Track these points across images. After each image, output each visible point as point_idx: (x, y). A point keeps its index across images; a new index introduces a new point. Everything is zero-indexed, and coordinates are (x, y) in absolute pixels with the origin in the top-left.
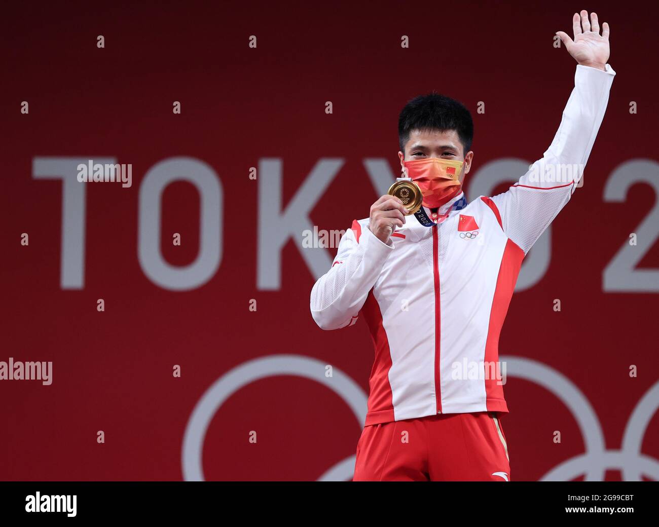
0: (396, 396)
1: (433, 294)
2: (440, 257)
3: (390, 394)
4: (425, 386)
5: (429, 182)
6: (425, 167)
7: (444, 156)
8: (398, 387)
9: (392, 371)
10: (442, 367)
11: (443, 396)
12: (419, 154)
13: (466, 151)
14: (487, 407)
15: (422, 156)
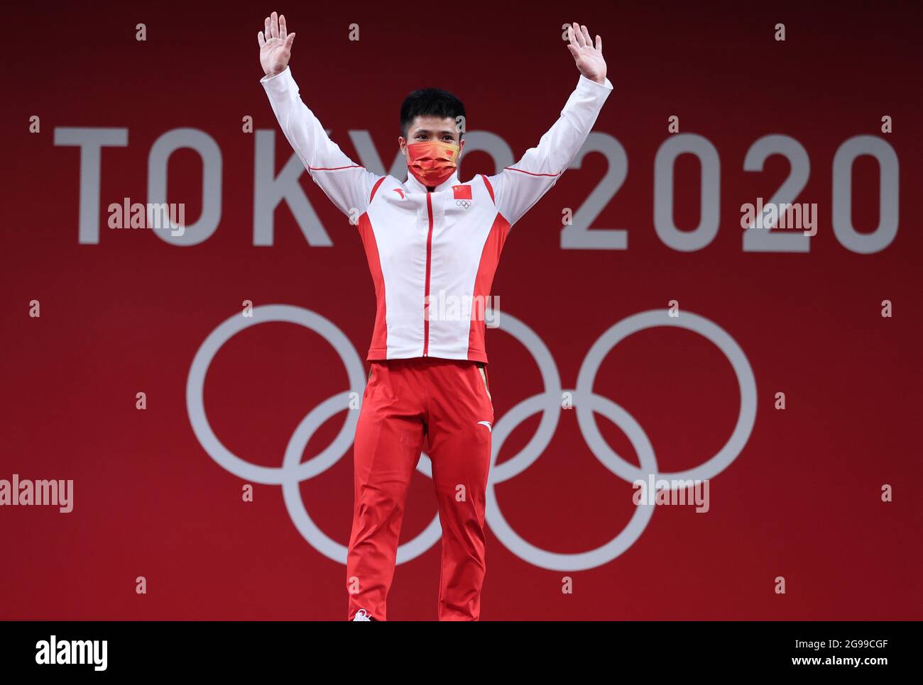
2: (434, 221)
5: (430, 161)
6: (428, 149)
7: (444, 139)
12: (423, 137)
14: (469, 357)
15: (425, 139)
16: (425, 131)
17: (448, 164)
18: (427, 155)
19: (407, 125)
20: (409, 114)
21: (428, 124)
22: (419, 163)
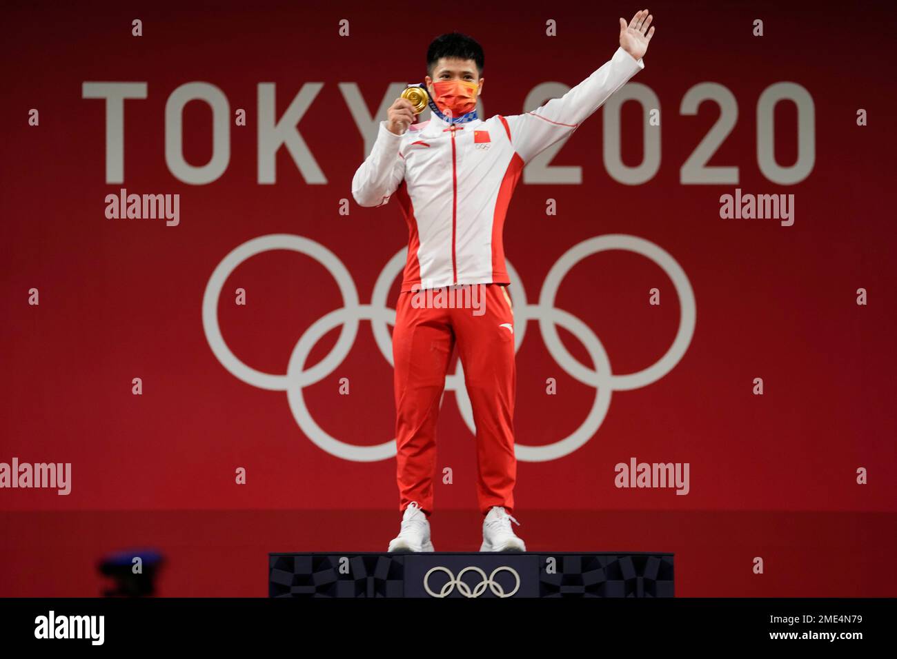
0: (423, 271)
1: (452, 192)
2: (457, 164)
3: (419, 268)
4: (444, 262)
5: (454, 98)
6: (450, 87)
7: (465, 79)
8: (425, 263)
9: (419, 251)
10: (457, 249)
11: (458, 271)
12: (447, 77)
13: (480, 77)
14: (493, 279)
15: (448, 79)
16: (448, 72)
17: (469, 101)
18: (451, 93)
19: (433, 66)
20: (435, 56)
21: (451, 65)
22: (443, 100)
